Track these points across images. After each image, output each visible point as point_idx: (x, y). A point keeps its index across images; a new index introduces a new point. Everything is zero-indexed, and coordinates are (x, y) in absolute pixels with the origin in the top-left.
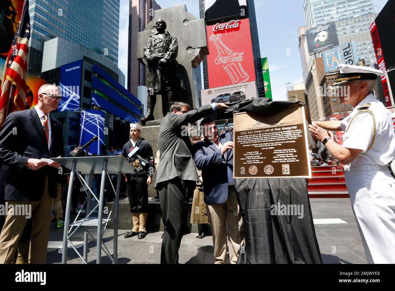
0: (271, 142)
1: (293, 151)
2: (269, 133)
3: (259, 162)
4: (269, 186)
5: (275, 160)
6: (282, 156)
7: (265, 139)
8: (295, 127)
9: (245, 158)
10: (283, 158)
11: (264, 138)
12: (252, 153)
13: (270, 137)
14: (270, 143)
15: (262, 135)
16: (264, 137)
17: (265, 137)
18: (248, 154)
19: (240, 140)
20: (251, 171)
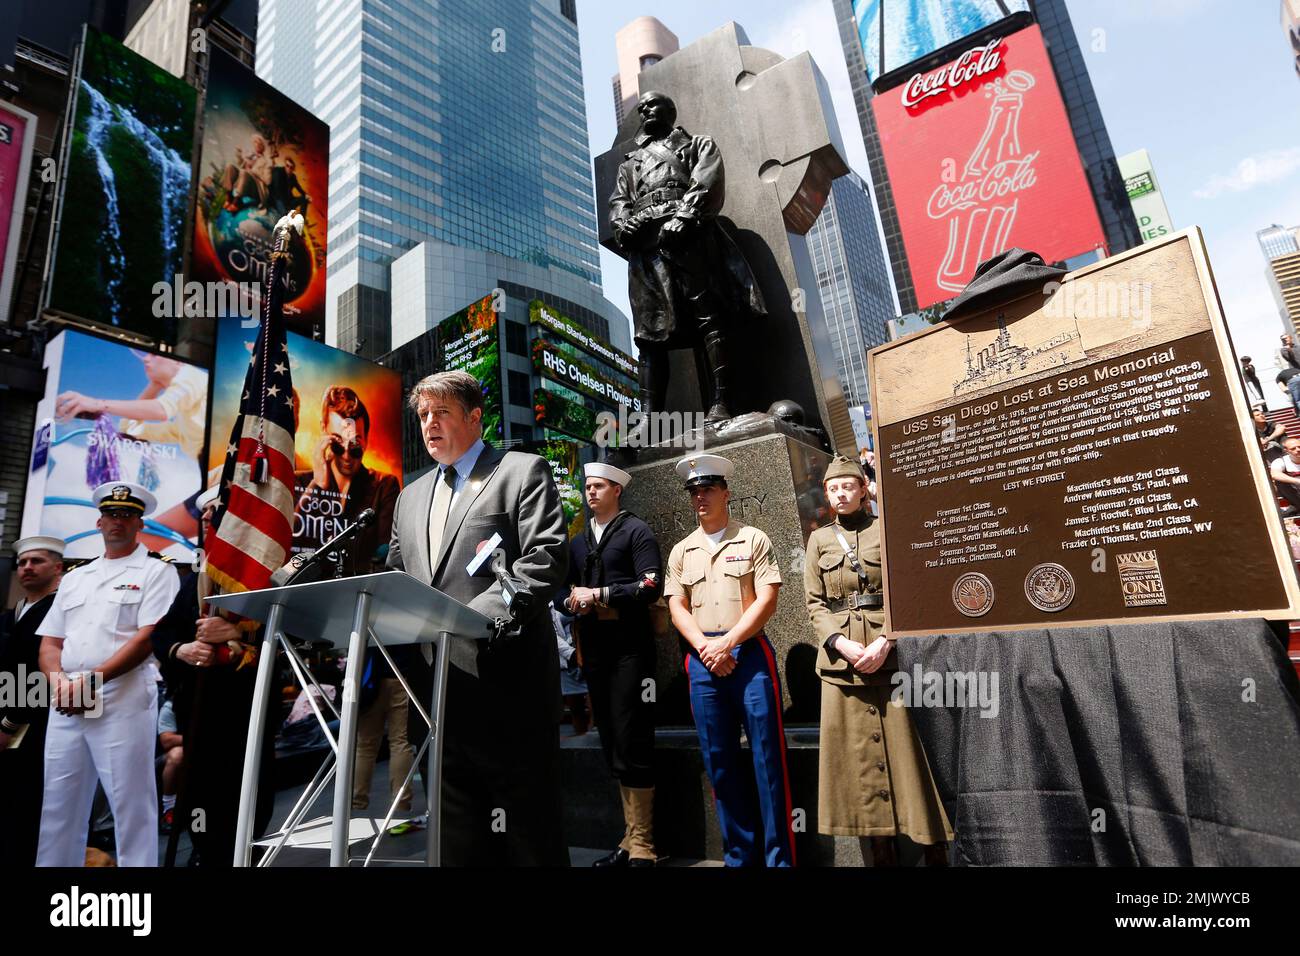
0: (1045, 448)
1: (1169, 478)
2: (1033, 409)
3: (998, 554)
4: (1058, 672)
5: (1078, 533)
6: (1112, 510)
7: (1015, 440)
8: (1169, 356)
9: (933, 539)
10: (1120, 521)
11: (1012, 432)
12: (962, 513)
13: (1036, 426)
14: (1041, 457)
15: (998, 423)
16: (1007, 429)
17: (1014, 427)
18: (940, 518)
19: (901, 461)
20: (966, 601)
